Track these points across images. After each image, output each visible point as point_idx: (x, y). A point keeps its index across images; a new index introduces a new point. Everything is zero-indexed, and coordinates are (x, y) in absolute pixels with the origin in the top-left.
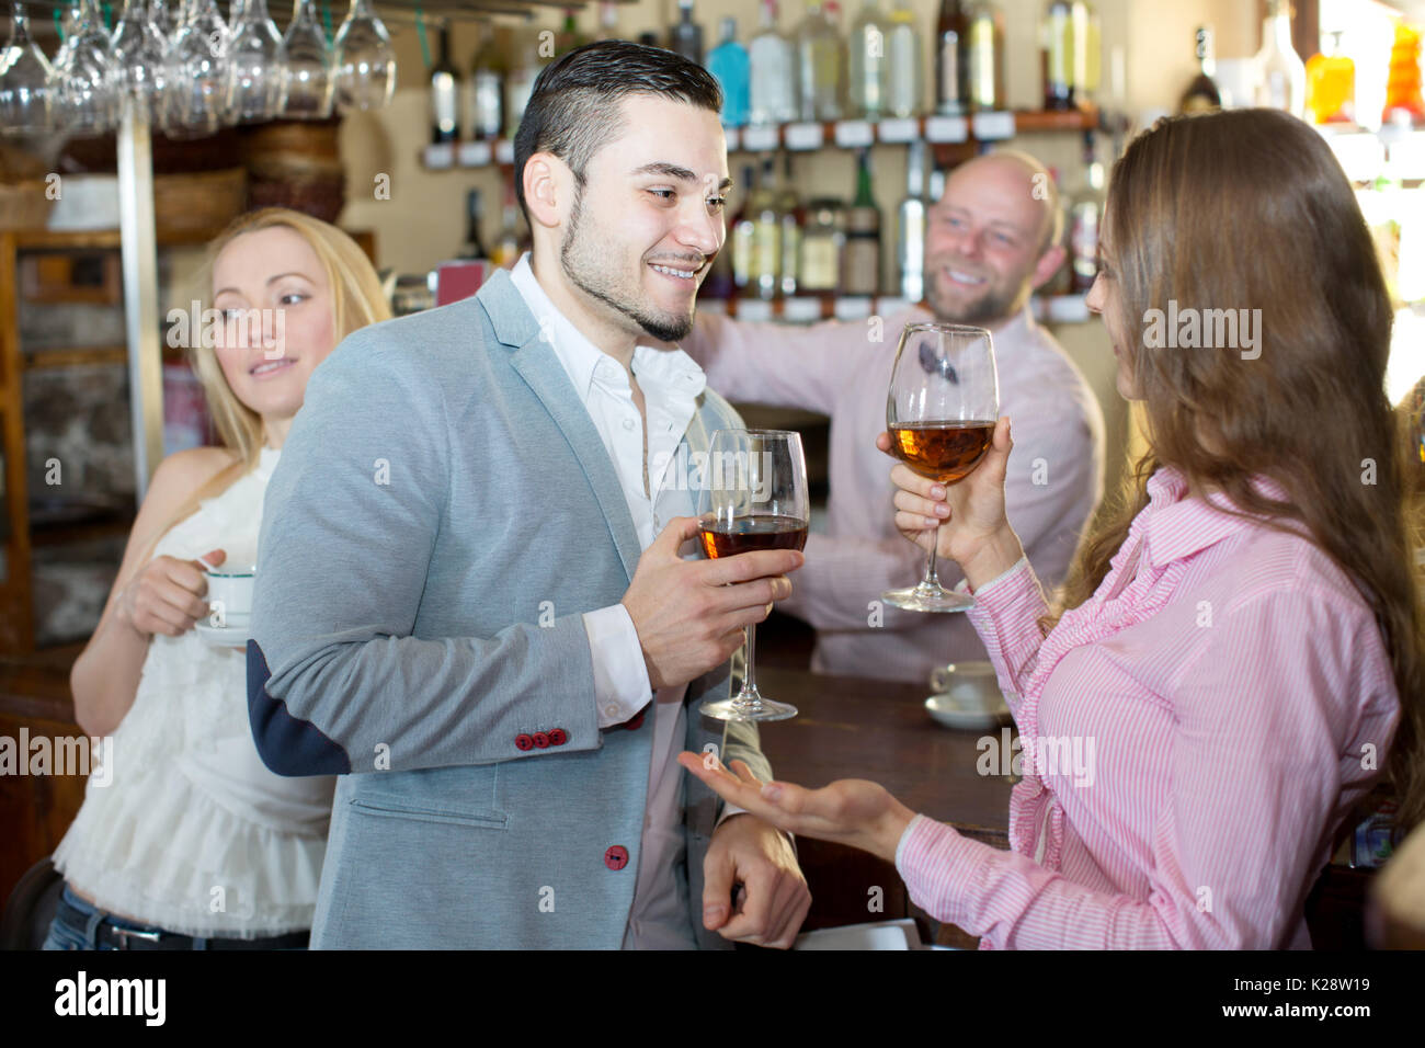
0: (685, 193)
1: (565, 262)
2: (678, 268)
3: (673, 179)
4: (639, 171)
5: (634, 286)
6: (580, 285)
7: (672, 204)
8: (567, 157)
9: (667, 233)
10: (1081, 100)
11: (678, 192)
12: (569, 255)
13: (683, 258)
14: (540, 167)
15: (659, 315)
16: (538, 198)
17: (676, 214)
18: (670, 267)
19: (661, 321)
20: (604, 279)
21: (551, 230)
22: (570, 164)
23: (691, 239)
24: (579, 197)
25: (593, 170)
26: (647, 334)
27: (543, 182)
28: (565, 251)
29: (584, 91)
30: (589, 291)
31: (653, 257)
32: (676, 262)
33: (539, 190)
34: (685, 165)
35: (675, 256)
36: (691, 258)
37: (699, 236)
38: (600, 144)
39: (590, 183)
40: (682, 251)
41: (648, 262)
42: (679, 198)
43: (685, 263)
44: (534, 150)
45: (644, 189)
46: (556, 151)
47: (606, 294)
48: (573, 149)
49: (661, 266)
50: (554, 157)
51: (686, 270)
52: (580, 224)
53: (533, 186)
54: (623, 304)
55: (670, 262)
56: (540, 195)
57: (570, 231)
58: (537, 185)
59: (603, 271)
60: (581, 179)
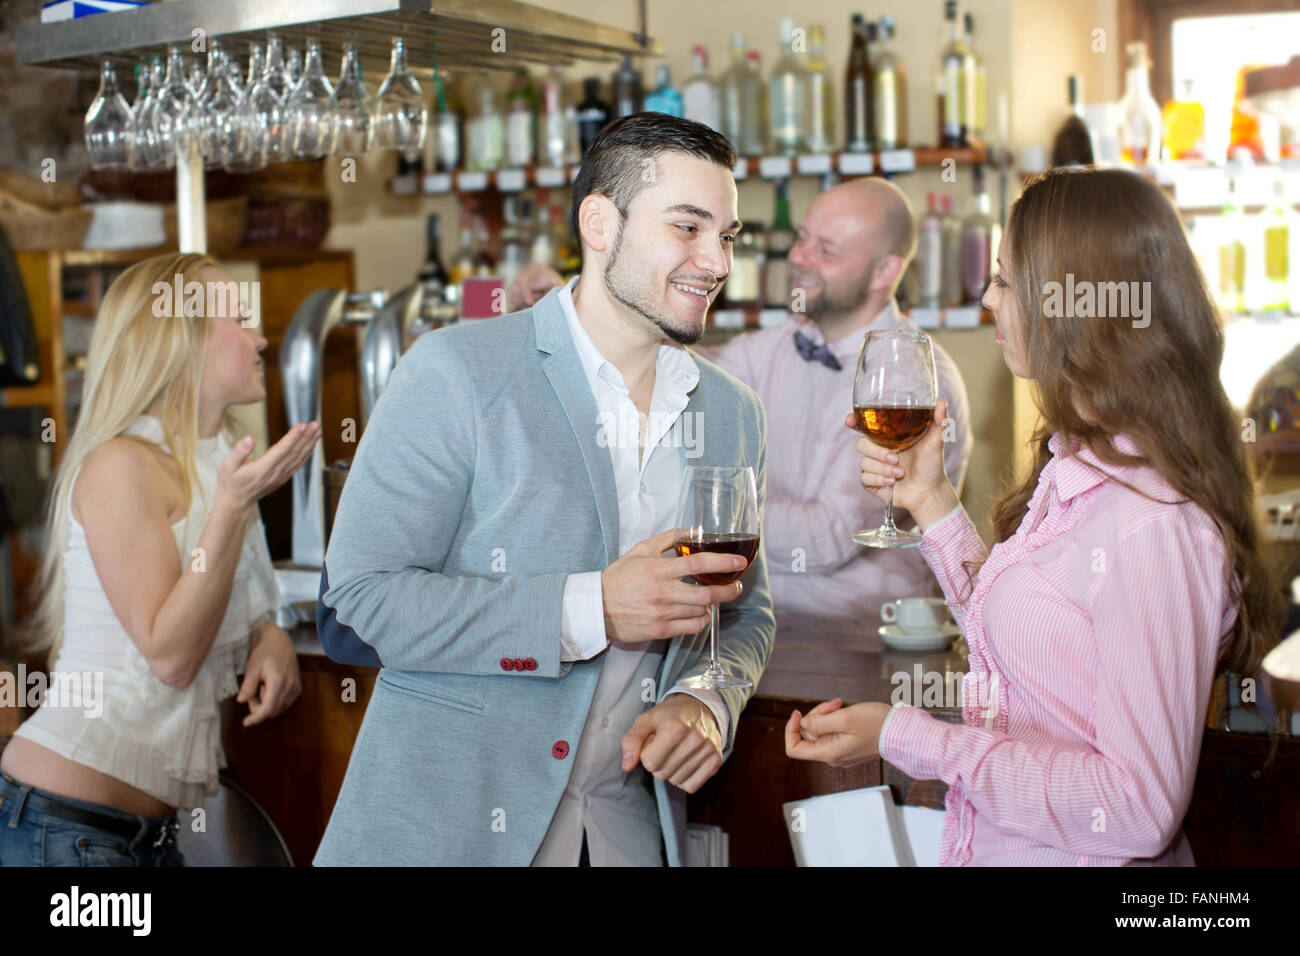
0: (704, 229)
1: (607, 279)
2: (696, 288)
3: (695, 218)
4: (670, 210)
5: (659, 299)
6: (617, 296)
7: (694, 237)
8: (614, 198)
9: (689, 259)
10: (971, 138)
11: (699, 228)
12: (610, 273)
13: (700, 279)
14: (592, 205)
15: (677, 323)
16: (589, 229)
17: (697, 245)
18: (690, 285)
19: (679, 328)
20: (637, 292)
21: (598, 254)
22: (616, 203)
23: (706, 265)
24: (622, 228)
25: (633, 208)
26: (667, 337)
27: (595, 216)
28: (608, 270)
29: (630, 148)
30: (624, 302)
31: (676, 277)
32: (694, 282)
33: (590, 222)
34: (705, 207)
35: (693, 277)
36: (706, 279)
37: (713, 263)
38: (640, 188)
39: (632, 217)
40: (698, 273)
41: (670, 281)
42: (698, 233)
43: (700, 283)
44: (589, 192)
45: (671, 225)
46: (606, 193)
47: (637, 304)
48: (619, 192)
49: (683, 284)
50: (603, 197)
51: (702, 288)
52: (622, 250)
53: (586, 219)
54: (650, 313)
55: (689, 281)
56: (591, 227)
57: (614, 255)
58: (589, 219)
59: (637, 286)
60: (624, 214)
